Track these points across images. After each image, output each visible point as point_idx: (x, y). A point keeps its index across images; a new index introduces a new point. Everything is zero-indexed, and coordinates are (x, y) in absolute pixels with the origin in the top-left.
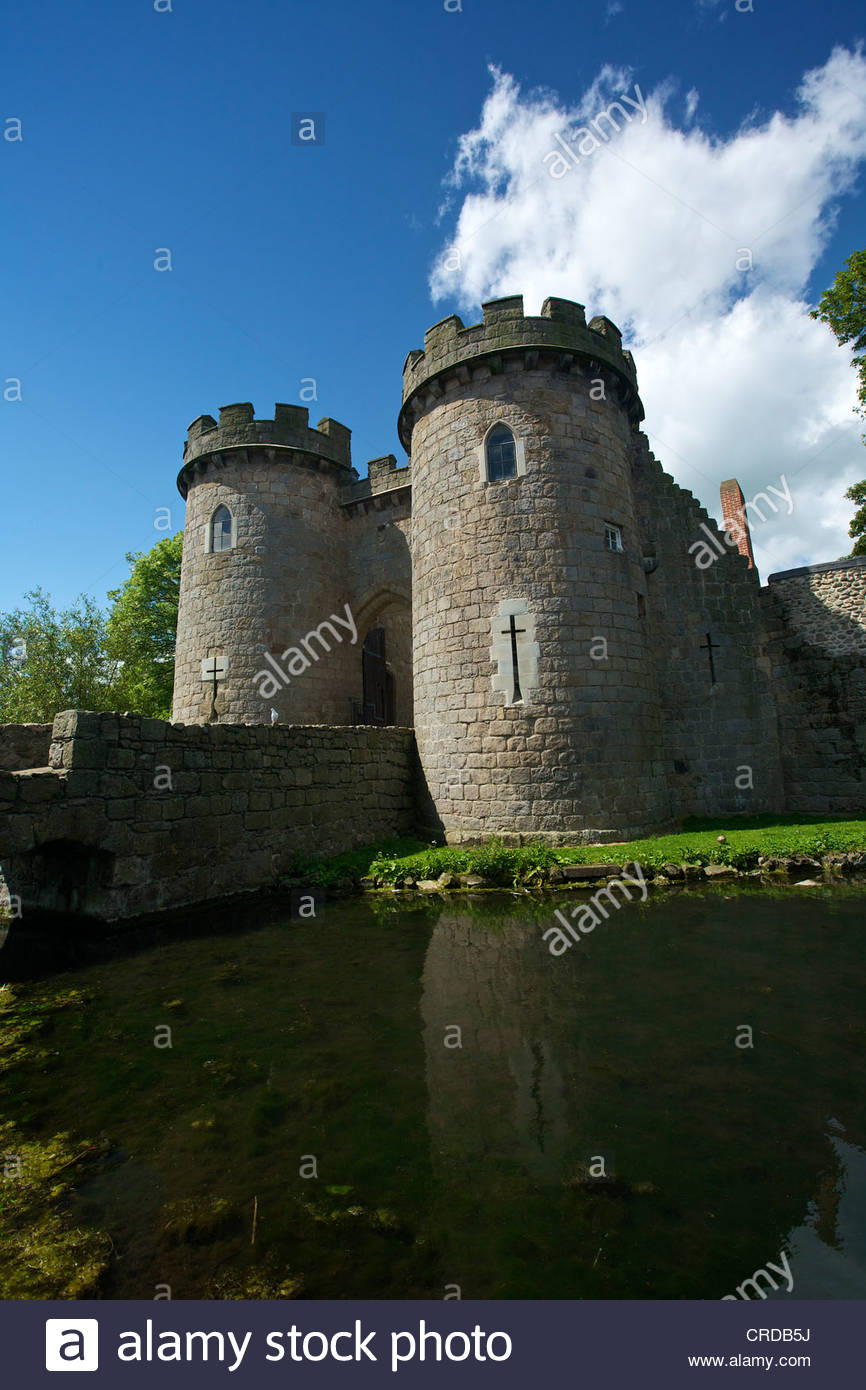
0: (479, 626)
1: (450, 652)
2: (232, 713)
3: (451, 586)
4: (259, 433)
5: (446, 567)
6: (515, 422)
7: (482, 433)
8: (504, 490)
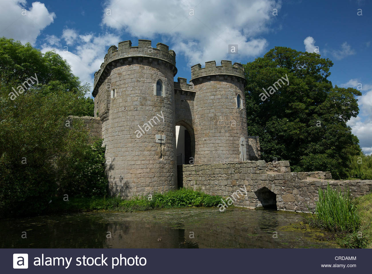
0: (237, 142)
1: (230, 147)
2: (167, 156)
3: (230, 130)
4: (171, 59)
5: (228, 125)
6: (241, 95)
7: (236, 95)
8: (240, 111)
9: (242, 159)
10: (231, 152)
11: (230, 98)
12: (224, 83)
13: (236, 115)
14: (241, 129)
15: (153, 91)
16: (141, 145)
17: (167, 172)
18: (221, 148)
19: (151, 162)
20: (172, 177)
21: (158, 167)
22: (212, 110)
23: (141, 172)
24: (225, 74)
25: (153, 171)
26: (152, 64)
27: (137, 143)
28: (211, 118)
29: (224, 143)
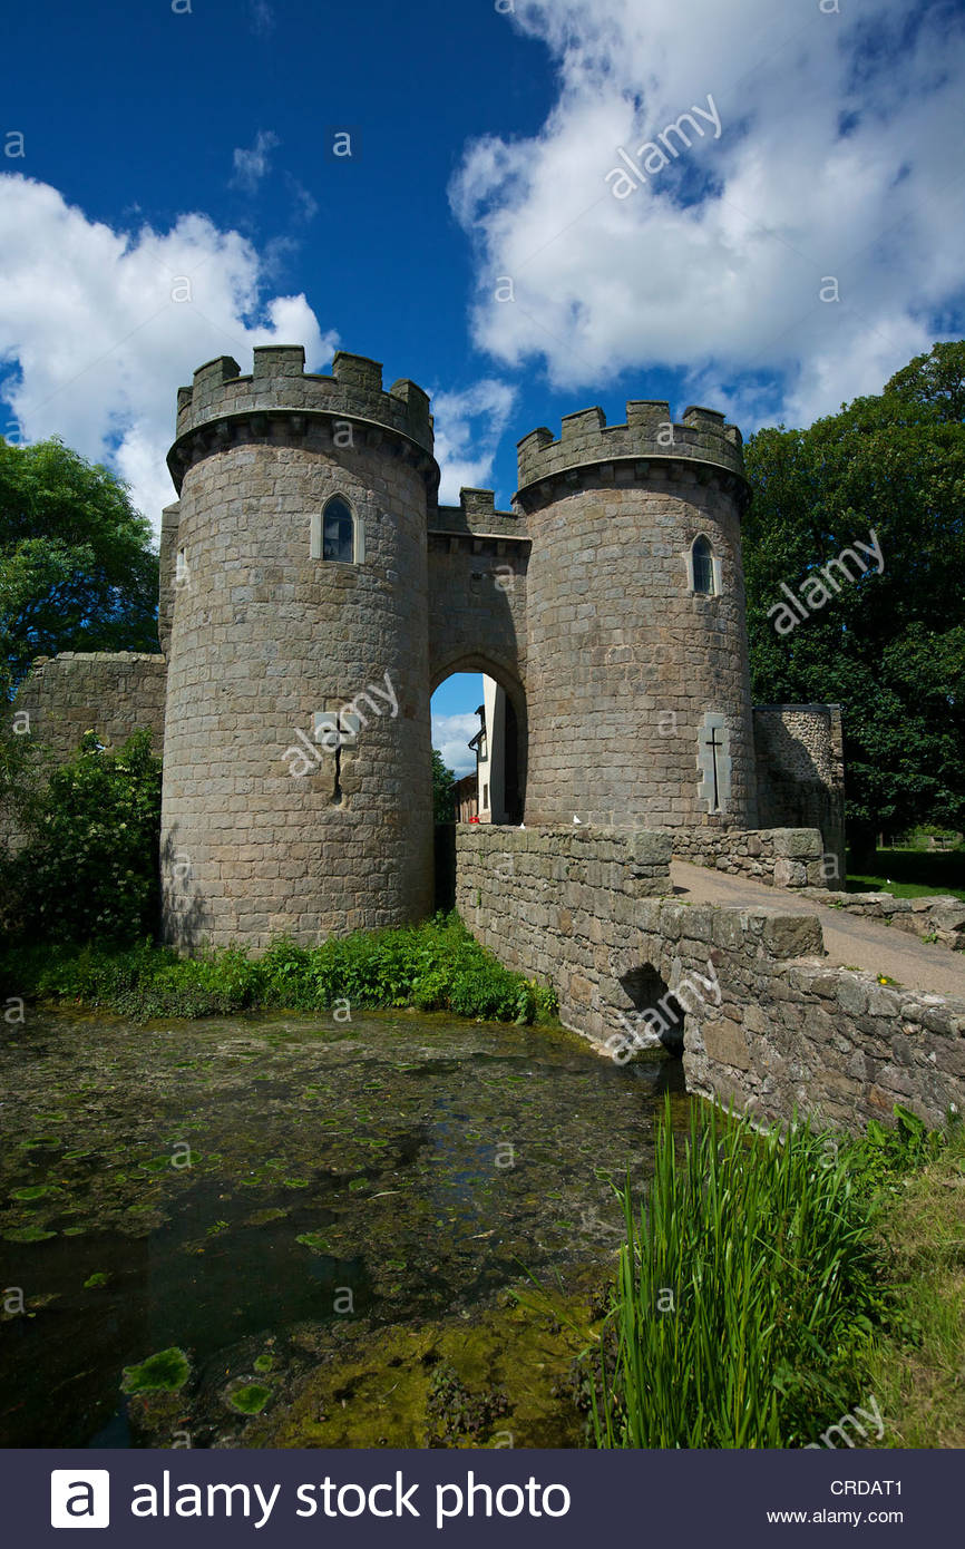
0: (687, 733)
1: (653, 754)
2: (364, 793)
3: (656, 686)
4: (394, 414)
5: (650, 665)
6: (714, 540)
7: (689, 539)
8: (708, 605)
9: (711, 801)
10: (659, 775)
11: (661, 553)
12: (636, 494)
13: (684, 621)
14: (706, 676)
15: (308, 542)
16: (256, 755)
17: (365, 858)
18: (618, 759)
19: (293, 818)
20: (386, 873)
21: (323, 838)
22: (585, 608)
23: (255, 854)
24: (638, 456)
25: (299, 851)
26: (304, 439)
27: (241, 747)
28: (581, 637)
29: (631, 735)
